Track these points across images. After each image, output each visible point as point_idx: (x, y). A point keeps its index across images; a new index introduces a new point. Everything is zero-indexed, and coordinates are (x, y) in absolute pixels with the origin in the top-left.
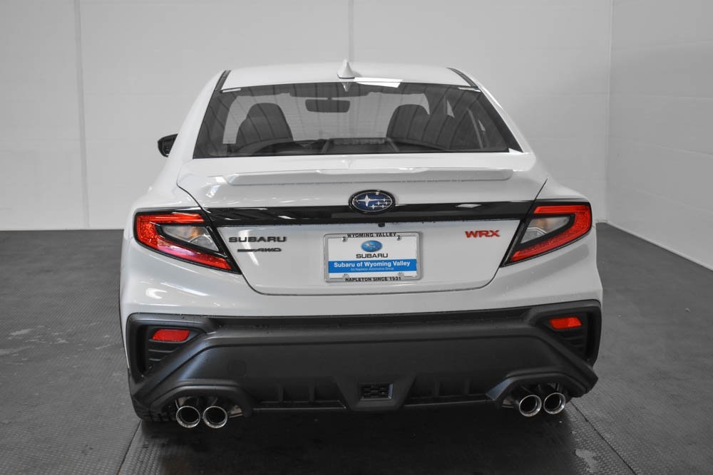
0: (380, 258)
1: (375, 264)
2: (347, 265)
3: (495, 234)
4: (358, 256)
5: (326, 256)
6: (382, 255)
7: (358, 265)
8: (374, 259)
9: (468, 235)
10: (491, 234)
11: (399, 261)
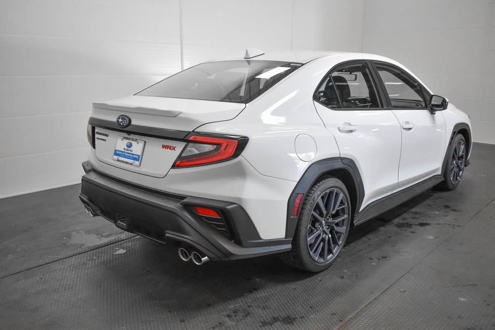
0: (130, 152)
1: (127, 155)
2: (120, 153)
3: (174, 149)
4: (125, 149)
5: (115, 147)
6: (131, 150)
7: (124, 154)
8: (128, 152)
9: (164, 147)
10: (172, 148)
11: (135, 155)
